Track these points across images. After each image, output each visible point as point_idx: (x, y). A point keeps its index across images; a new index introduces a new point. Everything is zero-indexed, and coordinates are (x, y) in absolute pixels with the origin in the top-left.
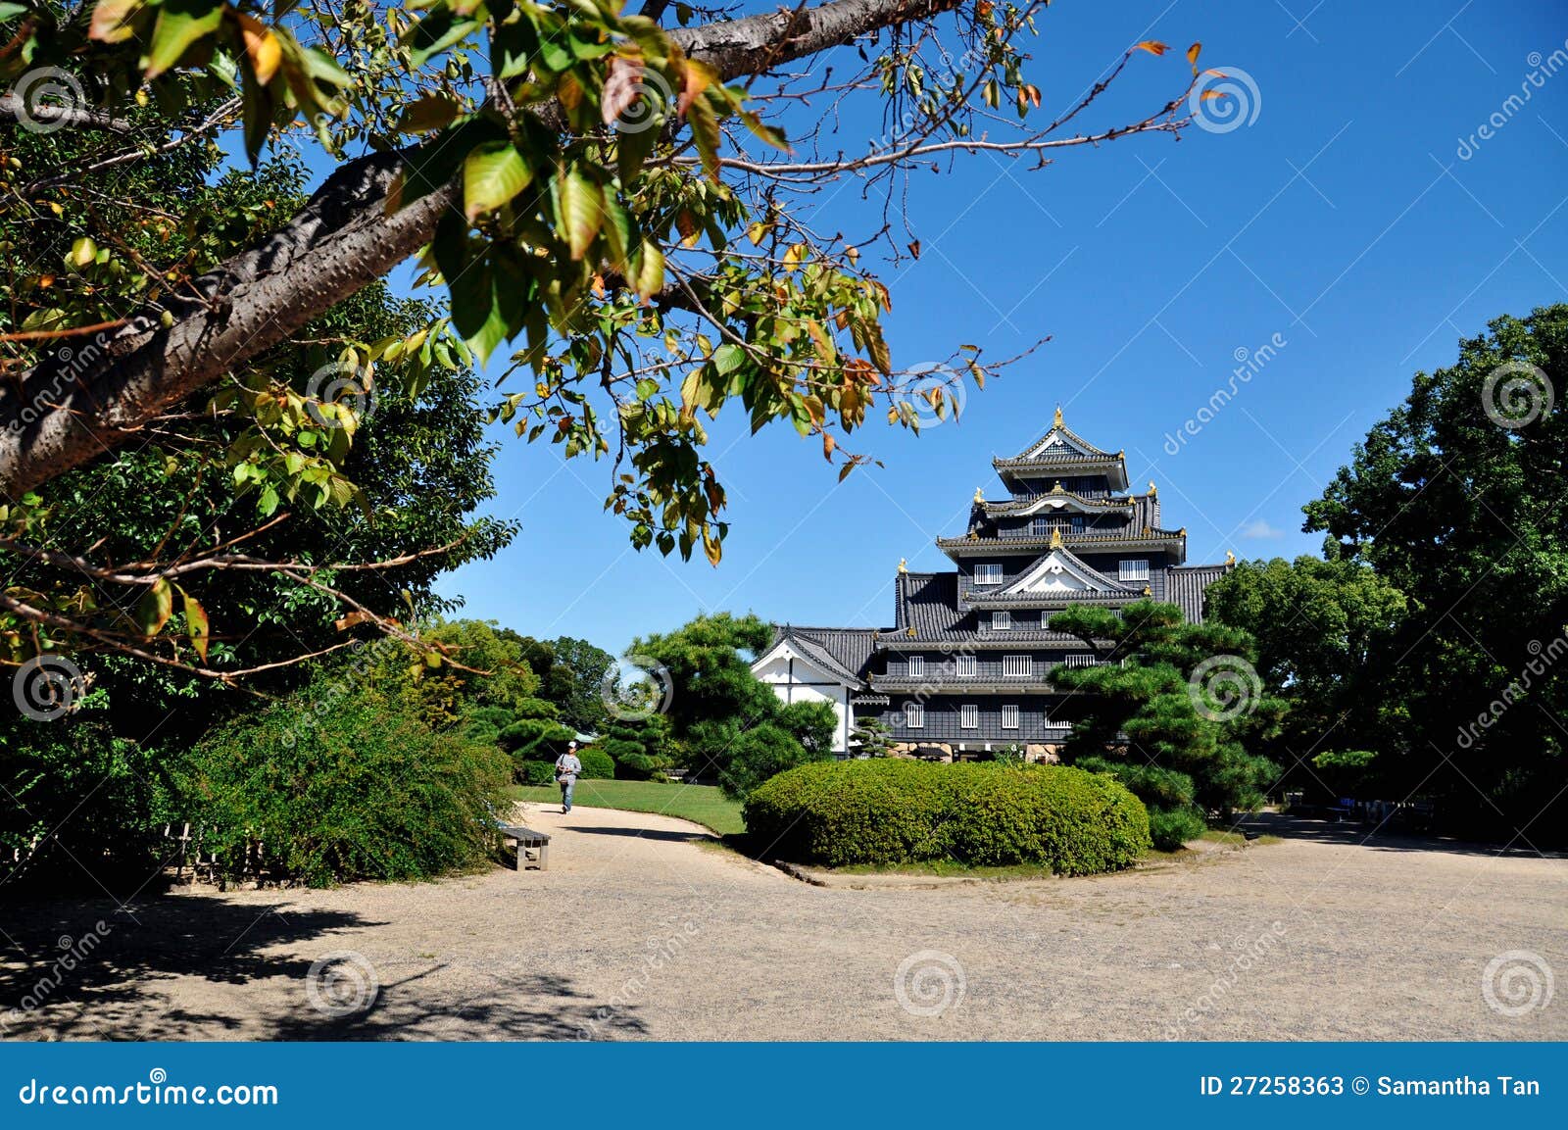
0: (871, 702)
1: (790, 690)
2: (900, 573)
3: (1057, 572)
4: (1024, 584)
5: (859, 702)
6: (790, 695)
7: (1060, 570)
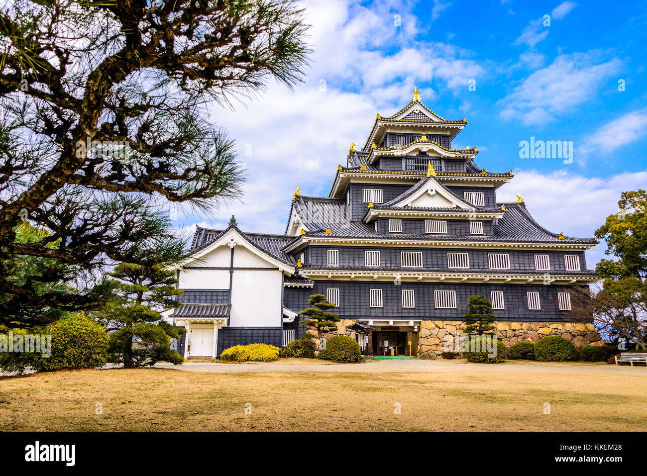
0: (298, 285)
1: (231, 273)
2: (296, 196)
3: (432, 193)
4: (408, 202)
5: (289, 284)
6: (231, 277)
7: (434, 192)
